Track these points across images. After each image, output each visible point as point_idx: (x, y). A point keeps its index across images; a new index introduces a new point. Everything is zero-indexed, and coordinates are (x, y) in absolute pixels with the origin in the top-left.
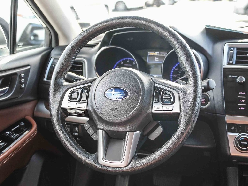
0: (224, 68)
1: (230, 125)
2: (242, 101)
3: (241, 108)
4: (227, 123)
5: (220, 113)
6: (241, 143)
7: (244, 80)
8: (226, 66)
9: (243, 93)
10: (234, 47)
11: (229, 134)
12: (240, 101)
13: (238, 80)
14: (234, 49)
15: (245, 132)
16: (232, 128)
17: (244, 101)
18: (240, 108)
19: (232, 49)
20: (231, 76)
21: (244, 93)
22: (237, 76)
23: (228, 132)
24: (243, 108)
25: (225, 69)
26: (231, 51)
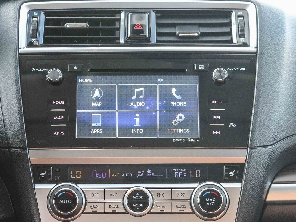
0: (20, 54)
1: (38, 169)
2: (60, 118)
3: (58, 132)
4: (32, 165)
5: (18, 146)
6: (61, 202)
7: (61, 77)
8: (24, 49)
9: (60, 103)
10: (39, 11)
11: (37, 186)
12: (55, 118)
13: (48, 77)
14: (39, 14)
15: (68, 179)
16: (43, 175)
17: (62, 117)
18: (55, 133)
19: (36, 14)
20: (36, 70)
21: (63, 103)
22: (47, 69)
23: (35, 183)
24: (61, 132)
25: (22, 56)
26: (34, 19)
